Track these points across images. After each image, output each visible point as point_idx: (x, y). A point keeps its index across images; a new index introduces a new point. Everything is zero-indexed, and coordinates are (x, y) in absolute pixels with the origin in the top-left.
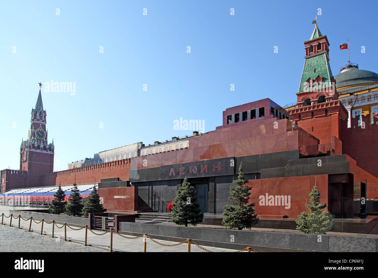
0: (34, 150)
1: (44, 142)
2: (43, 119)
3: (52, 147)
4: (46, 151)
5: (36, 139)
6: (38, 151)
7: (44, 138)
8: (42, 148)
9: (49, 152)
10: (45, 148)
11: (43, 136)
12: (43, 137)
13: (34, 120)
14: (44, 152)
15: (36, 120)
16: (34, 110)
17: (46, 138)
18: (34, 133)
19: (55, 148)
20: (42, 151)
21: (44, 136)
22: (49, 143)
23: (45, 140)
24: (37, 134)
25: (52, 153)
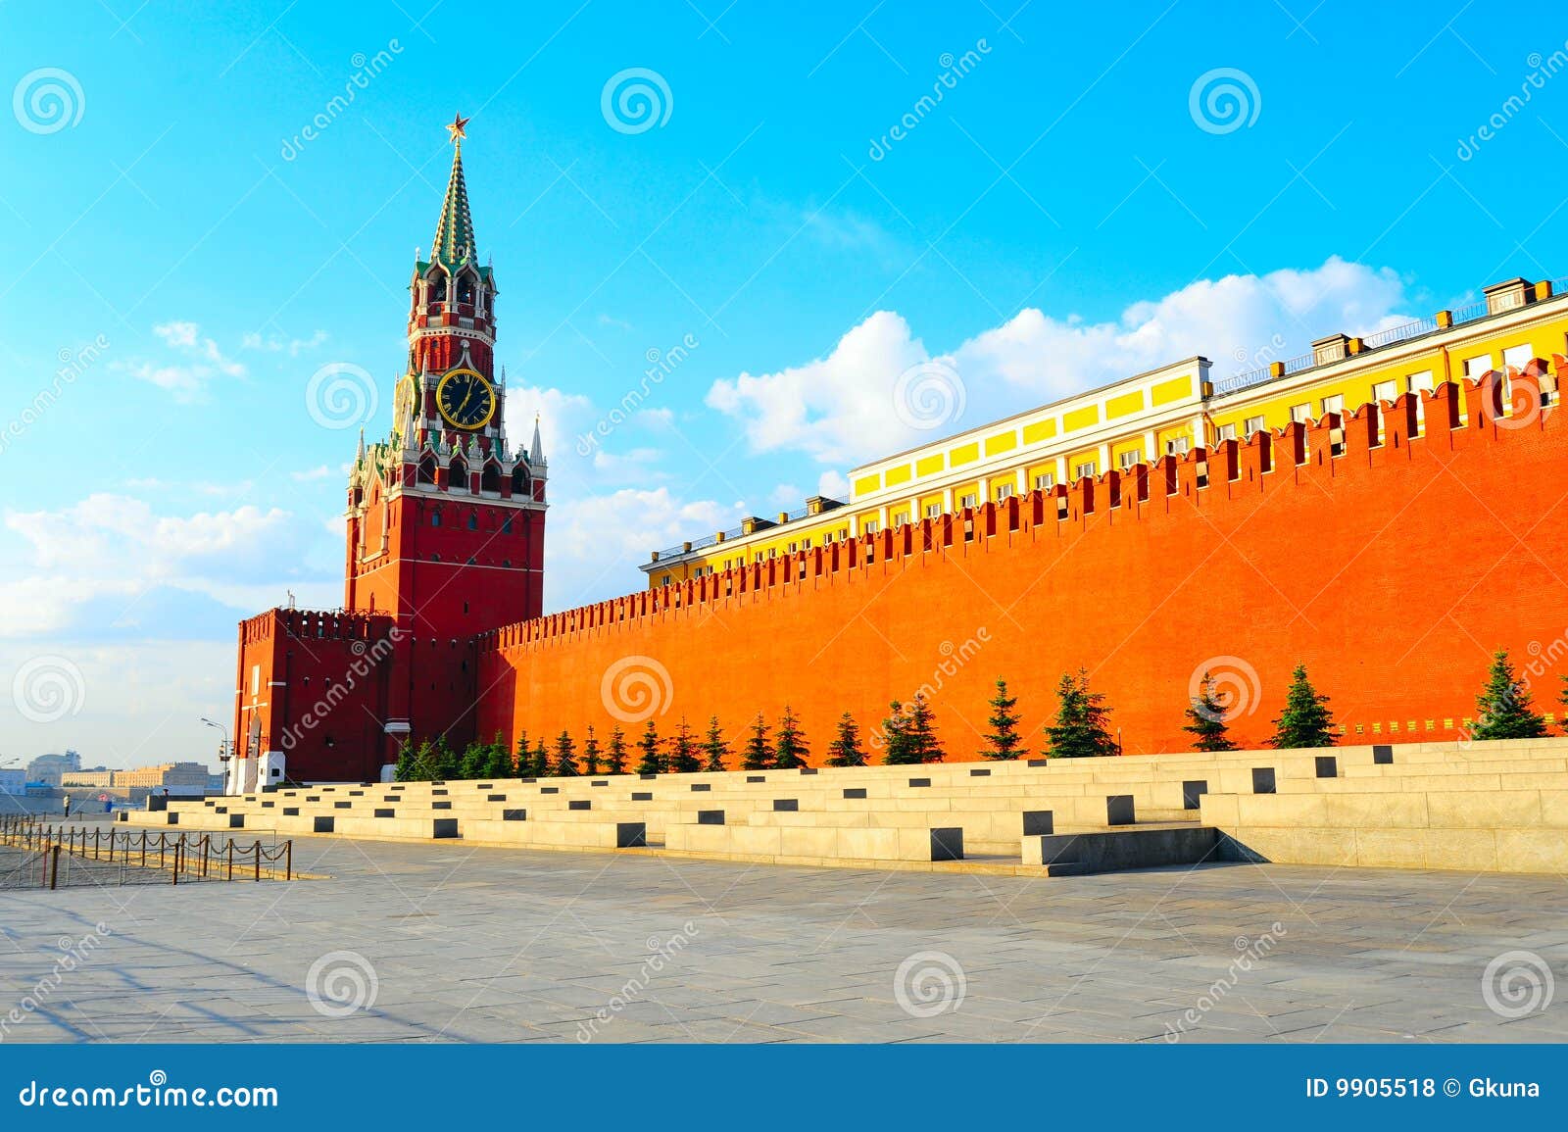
0: (429, 491)
1: (485, 444)
2: (480, 313)
3: (533, 471)
4: (499, 495)
5: (438, 425)
6: (456, 494)
7: (487, 421)
8: (475, 476)
9: (520, 501)
10: (491, 478)
11: (483, 412)
12: (482, 417)
13: (431, 319)
14: (491, 498)
15: (441, 318)
16: (427, 265)
17: (497, 421)
18: (431, 394)
19: (549, 473)
20: (475, 492)
21: (487, 408)
22: (513, 449)
23: (489, 431)
24: (444, 402)
25: (536, 507)
